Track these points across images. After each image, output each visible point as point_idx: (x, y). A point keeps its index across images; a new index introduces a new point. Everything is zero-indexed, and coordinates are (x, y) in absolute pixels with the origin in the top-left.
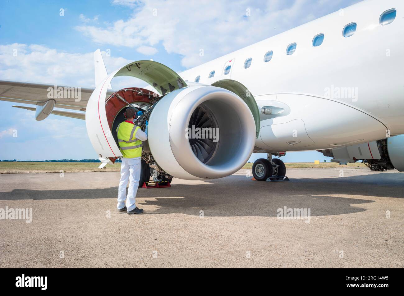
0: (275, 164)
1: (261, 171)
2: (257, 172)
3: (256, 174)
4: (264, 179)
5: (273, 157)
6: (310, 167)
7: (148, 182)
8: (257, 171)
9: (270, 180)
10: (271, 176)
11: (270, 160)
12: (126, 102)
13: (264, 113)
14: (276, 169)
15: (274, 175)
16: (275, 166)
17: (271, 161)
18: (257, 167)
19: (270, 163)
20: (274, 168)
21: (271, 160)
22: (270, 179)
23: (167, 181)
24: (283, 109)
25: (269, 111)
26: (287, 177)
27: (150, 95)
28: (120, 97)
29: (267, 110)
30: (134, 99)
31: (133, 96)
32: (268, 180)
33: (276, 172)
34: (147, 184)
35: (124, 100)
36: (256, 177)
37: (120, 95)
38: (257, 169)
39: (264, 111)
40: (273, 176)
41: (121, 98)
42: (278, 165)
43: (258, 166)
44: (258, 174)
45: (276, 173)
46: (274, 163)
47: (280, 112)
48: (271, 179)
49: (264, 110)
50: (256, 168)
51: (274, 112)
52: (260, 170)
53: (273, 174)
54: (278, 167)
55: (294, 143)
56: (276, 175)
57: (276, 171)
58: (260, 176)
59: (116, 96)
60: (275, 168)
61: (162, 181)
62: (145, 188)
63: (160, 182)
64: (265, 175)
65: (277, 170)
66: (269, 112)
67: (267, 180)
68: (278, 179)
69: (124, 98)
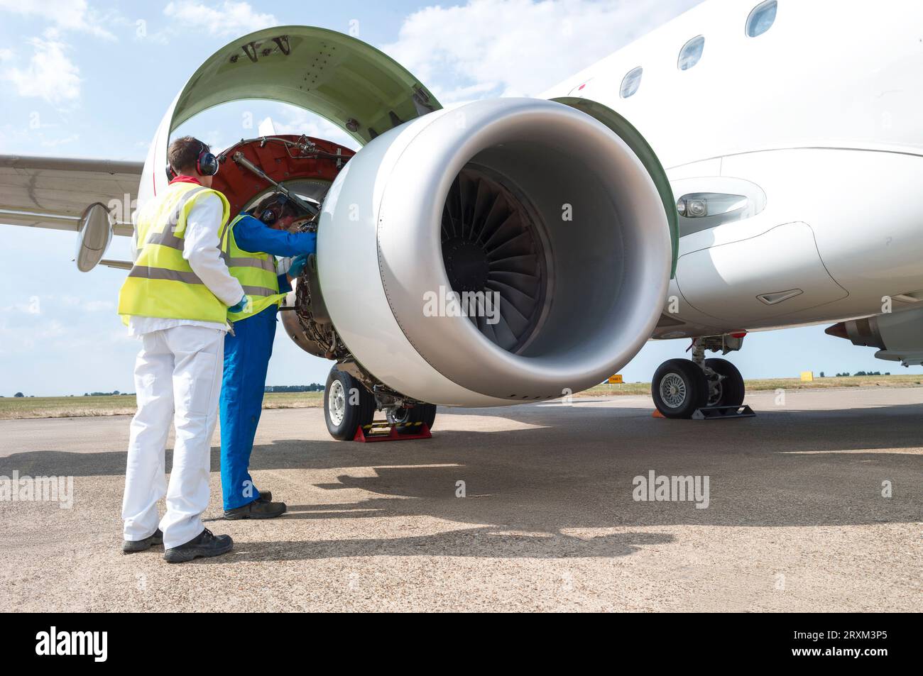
0: (714, 373)
1: (677, 391)
2: (665, 396)
3: (664, 400)
4: (685, 414)
5: (709, 354)
6: (793, 387)
7: (368, 426)
8: (664, 392)
9: (702, 416)
10: (705, 406)
11: (700, 363)
12: (265, 178)
13: (685, 213)
14: (717, 387)
15: (712, 401)
16: (715, 378)
17: (703, 366)
18: (666, 382)
19: (701, 369)
20: (711, 384)
21: (703, 362)
22: (703, 412)
23: (421, 423)
24: (744, 197)
25: (700, 208)
26: (747, 408)
27: (339, 157)
28: (244, 161)
29: (693, 205)
30: (292, 170)
31: (286, 158)
32: (698, 414)
33: (719, 394)
34: (366, 432)
35: (257, 171)
36: (665, 411)
37: (246, 157)
38: (666, 388)
39: (686, 207)
40: (709, 405)
41: (251, 166)
42: (722, 375)
43: (668, 379)
44: (668, 400)
45: (717, 396)
46: (709, 370)
47: (732, 207)
48: (706, 413)
49: (684, 206)
50: (662, 383)
51: (715, 209)
52: (672, 390)
53: (710, 398)
54: (723, 381)
55: (782, 296)
56: (718, 401)
57: (716, 392)
58: (673, 406)
59: (232, 157)
60: (715, 383)
61: (408, 422)
62: (361, 441)
63: (403, 425)
64: (686, 402)
65: (719, 390)
66: (700, 211)
67: (694, 416)
68: (723, 412)
69: (260, 166)
